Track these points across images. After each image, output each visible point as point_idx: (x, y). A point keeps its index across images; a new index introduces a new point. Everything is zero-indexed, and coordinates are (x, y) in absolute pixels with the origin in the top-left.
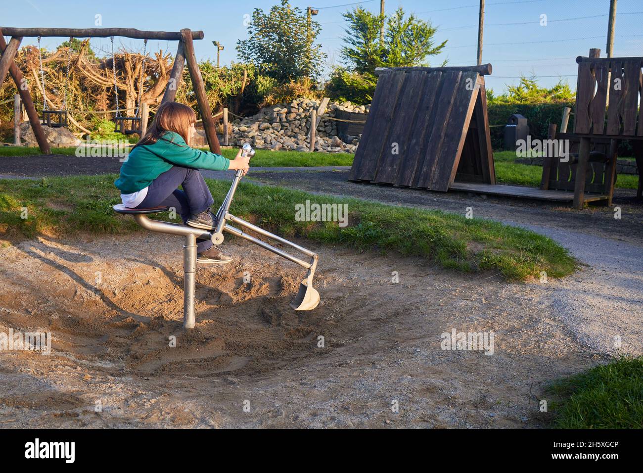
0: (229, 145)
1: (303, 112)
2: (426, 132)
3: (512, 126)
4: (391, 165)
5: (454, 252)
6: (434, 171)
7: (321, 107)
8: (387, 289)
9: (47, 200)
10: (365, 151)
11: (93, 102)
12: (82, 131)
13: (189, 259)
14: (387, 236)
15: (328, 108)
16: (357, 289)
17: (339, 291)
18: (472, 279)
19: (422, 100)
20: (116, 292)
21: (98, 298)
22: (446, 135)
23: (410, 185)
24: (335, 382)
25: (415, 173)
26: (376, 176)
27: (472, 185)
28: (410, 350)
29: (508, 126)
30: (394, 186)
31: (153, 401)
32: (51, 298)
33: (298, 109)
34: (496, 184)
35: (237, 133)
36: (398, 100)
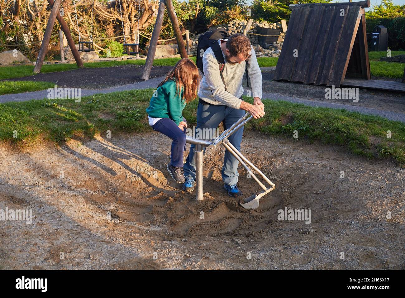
0: (190, 54)
1: (236, 29)
2: (325, 47)
3: (376, 33)
4: (302, 70)
5: (361, 144)
6: (331, 74)
7: (248, 25)
8: (319, 170)
9: (98, 113)
10: (284, 61)
11: (104, 30)
12: (99, 49)
13: (199, 159)
14: (314, 130)
15: (252, 25)
16: (299, 169)
17: (287, 170)
18: (375, 164)
19: (322, 26)
20: (149, 174)
21: (140, 179)
22: (339, 49)
23: (315, 83)
24: (306, 248)
25: (318, 75)
26: (292, 77)
27: (355, 81)
28: (348, 222)
29: (373, 33)
30: (304, 83)
31: (199, 263)
32: (113, 181)
33: (233, 27)
34: (371, 79)
35: (194, 46)
36: (305, 26)
